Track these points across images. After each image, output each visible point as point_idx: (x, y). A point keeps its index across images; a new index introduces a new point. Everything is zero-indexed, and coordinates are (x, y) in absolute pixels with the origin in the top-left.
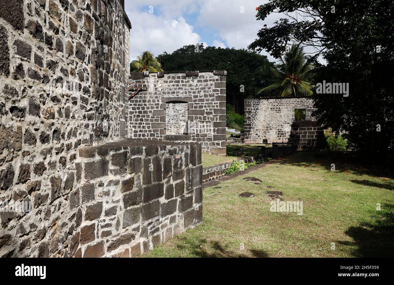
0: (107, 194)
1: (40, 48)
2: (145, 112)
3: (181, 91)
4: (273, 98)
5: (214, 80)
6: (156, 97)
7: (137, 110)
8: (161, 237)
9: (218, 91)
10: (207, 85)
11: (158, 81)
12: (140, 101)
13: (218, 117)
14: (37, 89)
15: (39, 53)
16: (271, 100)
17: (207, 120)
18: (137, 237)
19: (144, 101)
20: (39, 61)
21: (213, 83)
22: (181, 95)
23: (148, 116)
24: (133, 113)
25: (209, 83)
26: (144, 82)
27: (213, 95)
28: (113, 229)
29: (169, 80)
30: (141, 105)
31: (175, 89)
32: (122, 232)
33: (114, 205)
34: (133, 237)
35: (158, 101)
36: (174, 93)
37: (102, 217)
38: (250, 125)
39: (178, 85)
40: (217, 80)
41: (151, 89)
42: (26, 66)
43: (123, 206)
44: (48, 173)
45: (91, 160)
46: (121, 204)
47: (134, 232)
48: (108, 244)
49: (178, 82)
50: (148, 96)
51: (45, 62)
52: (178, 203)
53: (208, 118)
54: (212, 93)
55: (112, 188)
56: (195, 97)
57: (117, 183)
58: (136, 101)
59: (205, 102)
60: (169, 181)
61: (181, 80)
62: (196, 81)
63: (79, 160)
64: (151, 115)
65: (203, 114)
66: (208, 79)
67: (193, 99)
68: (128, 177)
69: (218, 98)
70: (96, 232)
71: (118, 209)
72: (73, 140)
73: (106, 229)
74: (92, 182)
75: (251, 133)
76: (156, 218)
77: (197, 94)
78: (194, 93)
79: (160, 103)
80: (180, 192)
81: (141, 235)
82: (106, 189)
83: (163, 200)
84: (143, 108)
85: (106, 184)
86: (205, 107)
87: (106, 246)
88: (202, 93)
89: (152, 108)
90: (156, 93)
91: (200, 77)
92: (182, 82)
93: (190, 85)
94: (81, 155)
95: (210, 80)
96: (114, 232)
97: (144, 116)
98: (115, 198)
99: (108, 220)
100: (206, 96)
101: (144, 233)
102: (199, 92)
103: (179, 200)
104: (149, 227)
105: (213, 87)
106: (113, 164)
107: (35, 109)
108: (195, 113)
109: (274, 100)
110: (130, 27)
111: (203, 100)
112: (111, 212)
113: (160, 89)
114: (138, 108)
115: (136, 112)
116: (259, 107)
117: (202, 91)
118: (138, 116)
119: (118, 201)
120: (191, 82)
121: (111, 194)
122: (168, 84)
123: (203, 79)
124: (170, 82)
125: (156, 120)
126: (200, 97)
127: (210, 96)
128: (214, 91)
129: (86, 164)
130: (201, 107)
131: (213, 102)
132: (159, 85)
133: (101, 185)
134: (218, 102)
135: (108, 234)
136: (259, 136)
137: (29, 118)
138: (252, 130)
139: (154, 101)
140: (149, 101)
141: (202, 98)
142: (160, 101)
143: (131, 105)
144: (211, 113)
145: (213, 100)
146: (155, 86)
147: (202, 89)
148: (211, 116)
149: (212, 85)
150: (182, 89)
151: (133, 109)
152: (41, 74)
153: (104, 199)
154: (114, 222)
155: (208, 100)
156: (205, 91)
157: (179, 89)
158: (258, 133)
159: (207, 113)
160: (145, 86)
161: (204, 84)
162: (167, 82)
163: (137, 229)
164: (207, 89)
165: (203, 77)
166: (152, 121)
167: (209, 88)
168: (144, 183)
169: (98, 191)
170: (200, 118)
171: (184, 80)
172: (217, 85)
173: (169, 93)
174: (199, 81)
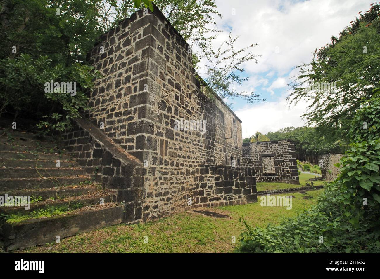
0: (209, 180)
1: (183, 134)
2: (252, 162)
3: (269, 151)
4: (339, 153)
5: (287, 144)
6: (257, 154)
7: (247, 161)
8: (234, 203)
9: (290, 149)
10: (283, 147)
11: (256, 146)
12: (248, 157)
13: (292, 163)
14: (182, 144)
15: (183, 135)
16: (338, 155)
17: (286, 165)
18: (222, 199)
19: (250, 156)
20: (182, 137)
21: (287, 146)
22: (270, 153)
23: (253, 164)
24: (245, 162)
25: (284, 146)
26: (250, 147)
27: (288, 152)
28: (211, 193)
29: (262, 146)
30: (249, 158)
31: (266, 150)
32: (215, 195)
33: (211, 185)
34: (220, 199)
35: (258, 156)
36: (265, 152)
37: (207, 188)
38: (325, 170)
39: (267, 148)
40: (289, 144)
41: (254, 150)
42: (178, 138)
43: (215, 186)
44: (185, 167)
45: (203, 168)
46: (214, 185)
47: (220, 197)
48: (210, 199)
49: (268, 146)
50: (252, 154)
51: (184, 137)
52: (242, 191)
53: (286, 164)
54: (287, 151)
55: (211, 179)
56: (277, 153)
57: (212, 177)
58: (246, 156)
59: (283, 156)
60: (237, 180)
61: (269, 145)
62: (277, 145)
63: (198, 167)
64: (254, 163)
65: (283, 162)
66: (284, 144)
67: (277, 154)
68: (217, 176)
69: (291, 153)
70: (204, 193)
71: (213, 186)
72: (196, 161)
73: (208, 193)
74: (203, 175)
75: (326, 175)
76: (231, 194)
77: (278, 152)
78: (276, 151)
79: (259, 157)
80: (243, 186)
81: (224, 199)
82: (208, 179)
83: (234, 187)
84: (250, 160)
85: (208, 177)
86: (284, 158)
87: (209, 199)
88: (281, 151)
89: (255, 159)
90: (256, 152)
91: (279, 143)
92: (270, 146)
93: (274, 147)
94: (199, 166)
95: (285, 144)
96: (212, 195)
97: (251, 164)
98: (212, 183)
99: (209, 190)
100: (283, 152)
101: (225, 198)
102: (279, 151)
103: (243, 189)
104: (228, 197)
105: (287, 148)
106: (211, 170)
107: (181, 149)
108: (279, 161)
109: (340, 155)
110: (241, 122)
111: (282, 155)
112: (210, 187)
113: (258, 150)
114: (248, 160)
115: (247, 162)
116: (329, 159)
117: (281, 150)
118: (248, 164)
119: (213, 184)
120: (275, 146)
121: (210, 181)
122: (262, 147)
123: (281, 144)
124: (263, 146)
125: (257, 166)
126: (280, 153)
127: (286, 152)
128: (288, 150)
129: (201, 169)
130: (281, 158)
131: (288, 156)
132: (257, 148)
133: (206, 177)
134: (291, 155)
135: (209, 195)
136: (333, 177)
137: (179, 151)
138: (327, 173)
139: (255, 156)
140: (253, 156)
141: (281, 154)
142: (259, 156)
143: (244, 158)
144: (288, 161)
145: (288, 154)
146: (255, 149)
147: (281, 149)
148: (287, 163)
149: (286, 147)
150: (270, 149)
151: (245, 160)
152: (183, 140)
153: (208, 182)
154: (212, 191)
155: (285, 155)
156: (282, 150)
157: (268, 149)
158: (332, 175)
159: (285, 161)
160: (250, 149)
161: (281, 147)
162: (261, 147)
163: (222, 196)
164: (283, 149)
165: (281, 143)
166: (255, 166)
167: (285, 148)
168: (224, 179)
169: (205, 178)
170: (282, 164)
171: (270, 145)
172: (289, 147)
173: (263, 152)
174: (278, 145)
